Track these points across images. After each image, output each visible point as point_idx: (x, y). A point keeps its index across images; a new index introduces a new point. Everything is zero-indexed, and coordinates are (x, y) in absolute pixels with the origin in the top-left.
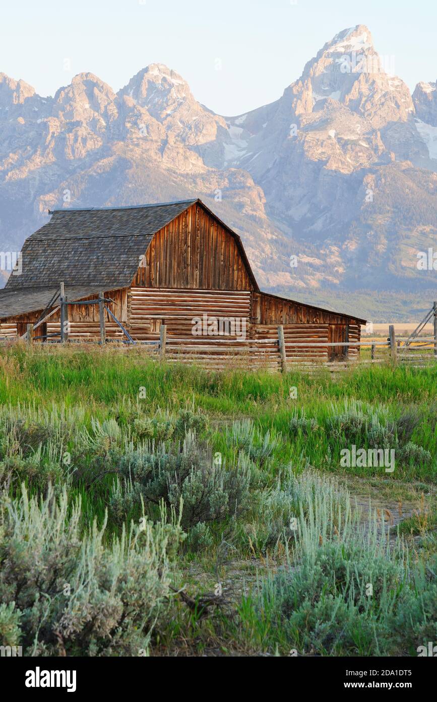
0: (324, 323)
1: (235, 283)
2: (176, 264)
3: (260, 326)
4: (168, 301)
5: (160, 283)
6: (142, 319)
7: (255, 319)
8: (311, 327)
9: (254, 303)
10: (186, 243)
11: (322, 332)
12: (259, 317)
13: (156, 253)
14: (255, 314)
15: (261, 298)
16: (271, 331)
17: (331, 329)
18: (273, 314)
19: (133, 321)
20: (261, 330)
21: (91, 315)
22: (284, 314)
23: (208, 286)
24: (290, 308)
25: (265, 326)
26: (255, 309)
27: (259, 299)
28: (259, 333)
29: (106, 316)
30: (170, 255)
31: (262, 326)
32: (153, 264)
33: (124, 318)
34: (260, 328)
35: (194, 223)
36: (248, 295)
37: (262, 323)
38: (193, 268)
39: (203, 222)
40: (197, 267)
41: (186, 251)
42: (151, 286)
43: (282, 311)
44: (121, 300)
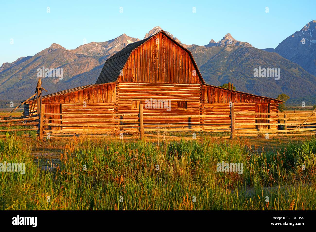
0: (252, 102)
1: (190, 79)
2: (149, 69)
3: (207, 105)
4: (143, 90)
5: (138, 80)
6: (126, 101)
7: (204, 100)
8: (242, 105)
9: (203, 91)
10: (155, 56)
11: (251, 108)
12: (206, 99)
13: (135, 62)
14: (203, 97)
15: (208, 87)
16: (215, 107)
17: (258, 106)
18: (216, 97)
19: (120, 102)
20: (207, 107)
21: (92, 99)
22: (224, 97)
23: (171, 81)
24: (228, 93)
25: (211, 104)
26: (204, 95)
27: (206, 89)
28: (206, 109)
29: (102, 99)
30: (145, 64)
31: (209, 104)
32: (133, 69)
33: (114, 100)
34: (207, 106)
35: (161, 44)
36: (199, 86)
37: (208, 103)
38: (160, 71)
39: (167, 44)
40: (163, 70)
41: (156, 61)
42: (131, 81)
43: (222, 95)
44: (112, 90)
